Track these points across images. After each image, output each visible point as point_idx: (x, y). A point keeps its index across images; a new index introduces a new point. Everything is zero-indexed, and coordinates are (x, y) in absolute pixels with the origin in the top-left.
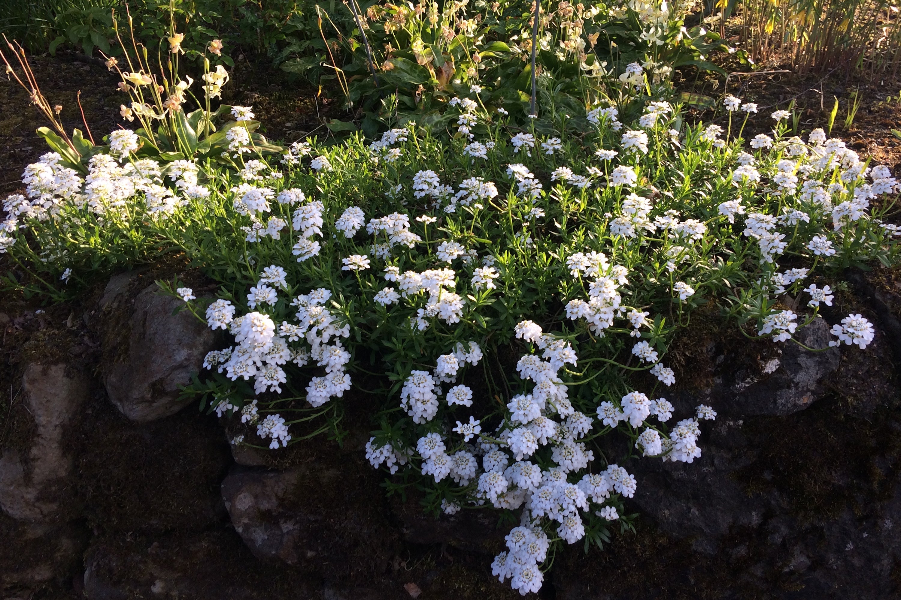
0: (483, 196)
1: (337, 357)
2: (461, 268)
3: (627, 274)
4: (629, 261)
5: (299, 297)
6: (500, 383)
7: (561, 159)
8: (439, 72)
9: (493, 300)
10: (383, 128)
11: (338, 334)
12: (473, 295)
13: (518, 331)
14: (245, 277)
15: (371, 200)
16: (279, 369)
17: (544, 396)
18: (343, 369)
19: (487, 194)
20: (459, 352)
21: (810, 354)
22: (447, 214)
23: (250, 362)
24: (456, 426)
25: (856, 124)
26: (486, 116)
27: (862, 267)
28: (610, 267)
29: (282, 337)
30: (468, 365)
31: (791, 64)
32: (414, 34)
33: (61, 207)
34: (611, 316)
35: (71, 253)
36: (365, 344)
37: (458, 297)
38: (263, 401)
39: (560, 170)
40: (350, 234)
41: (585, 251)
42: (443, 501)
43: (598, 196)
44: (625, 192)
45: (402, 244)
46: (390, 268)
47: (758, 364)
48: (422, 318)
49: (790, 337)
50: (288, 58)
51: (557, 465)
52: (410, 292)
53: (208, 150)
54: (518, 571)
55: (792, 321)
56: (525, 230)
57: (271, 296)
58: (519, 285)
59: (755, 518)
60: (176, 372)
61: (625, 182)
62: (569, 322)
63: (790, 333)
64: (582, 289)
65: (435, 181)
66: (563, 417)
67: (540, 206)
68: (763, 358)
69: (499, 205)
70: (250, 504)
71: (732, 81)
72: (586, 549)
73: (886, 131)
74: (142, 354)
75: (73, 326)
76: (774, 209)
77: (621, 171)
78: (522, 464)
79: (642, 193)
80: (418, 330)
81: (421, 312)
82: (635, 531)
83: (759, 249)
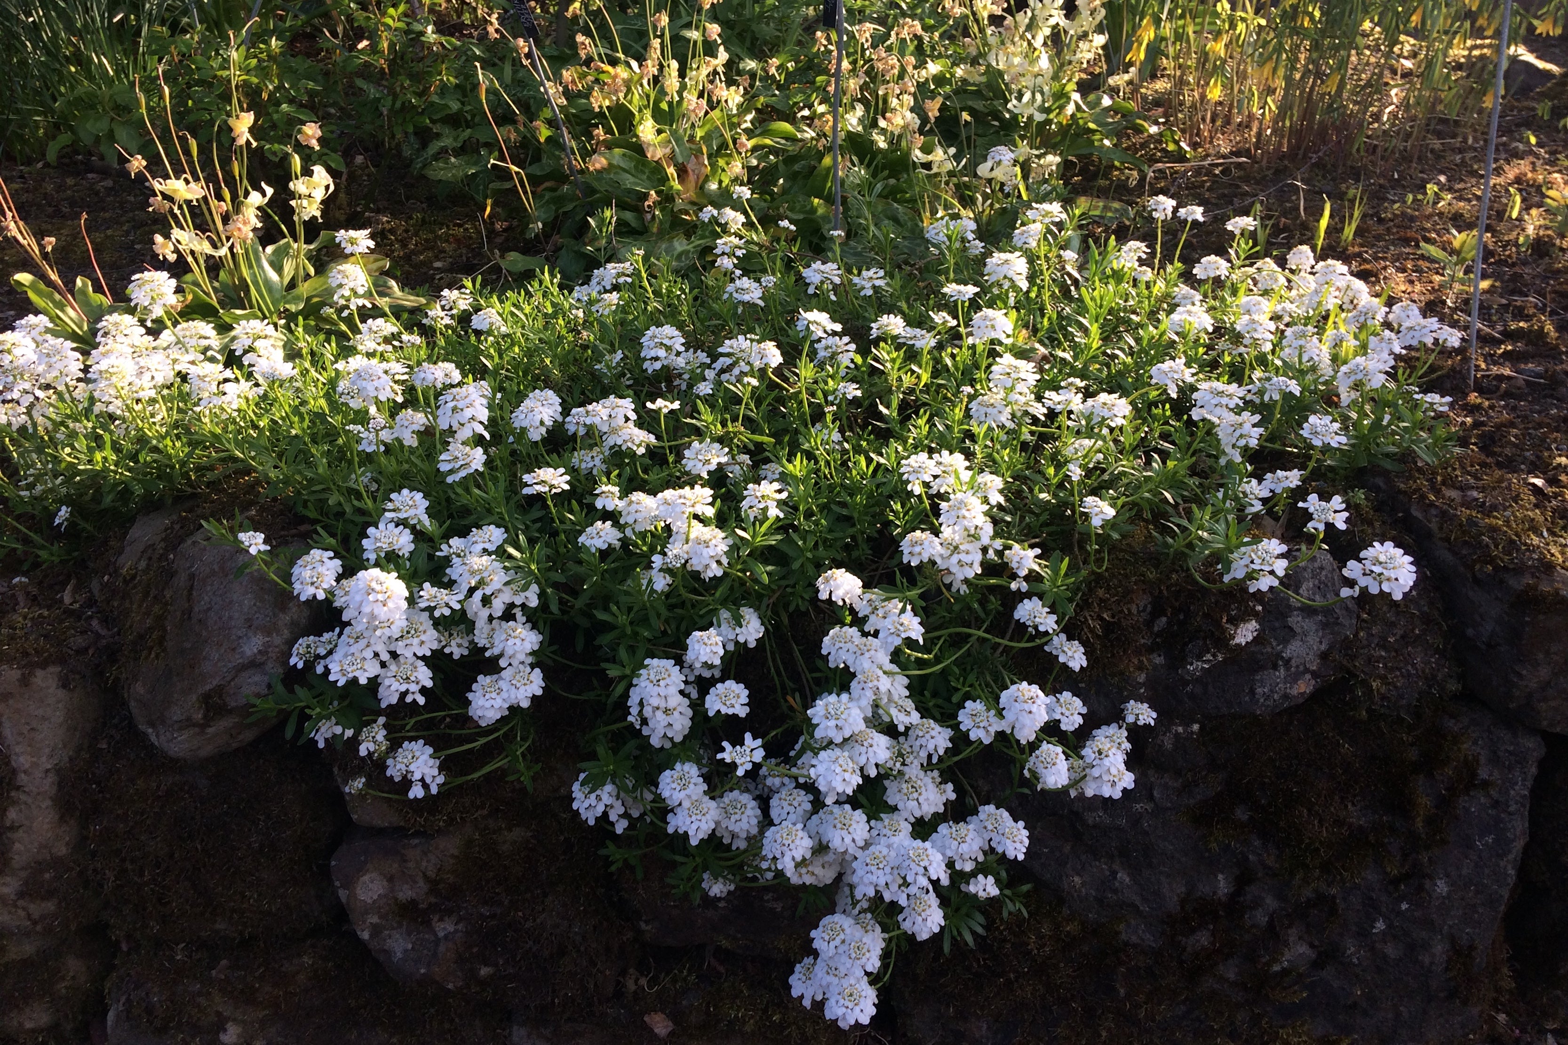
0: (757, 364)
1: (518, 641)
2: (725, 486)
3: (1001, 486)
4: (1004, 466)
5: (451, 541)
6: (795, 676)
7: (885, 304)
8: (682, 172)
9: (779, 537)
10: (594, 263)
11: (518, 602)
12: (744, 530)
13: (822, 587)
14: (361, 512)
15: (573, 378)
16: (420, 663)
17: (869, 695)
18: (530, 660)
19: (764, 361)
20: (724, 626)
21: (1308, 611)
22: (698, 397)
23: (369, 654)
24: (723, 750)
25: (1359, 240)
26: (759, 236)
27: (1388, 465)
28: (973, 477)
29: (423, 610)
30: (741, 647)
31: (1249, 150)
32: (640, 111)
33: (51, 405)
34: (979, 557)
35: (68, 480)
36: (566, 618)
37: (721, 534)
38: (395, 719)
39: (885, 319)
40: (536, 435)
41: (931, 451)
42: (706, 876)
43: (948, 362)
44: (993, 354)
45: (624, 448)
46: (604, 488)
47: (1224, 631)
48: (661, 570)
49: (1276, 583)
50: (436, 157)
51: (894, 809)
52: (639, 528)
53: (301, 306)
54: (834, 990)
55: (1279, 556)
56: (829, 418)
57: (404, 542)
58: (821, 511)
59: (1222, 884)
60: (245, 674)
61: (993, 335)
62: (908, 571)
63: (1276, 577)
64: (927, 516)
65: (678, 342)
66: (901, 729)
67: (852, 380)
68: (1231, 620)
69: (786, 380)
70: (381, 891)
71: (1156, 178)
72: (947, 947)
73: (1407, 250)
74: (188, 645)
75: (75, 602)
76: (1237, 375)
77: (985, 318)
78: (836, 809)
79: (1022, 354)
80: (653, 591)
81: (657, 559)
82: (1026, 914)
83: (1218, 441)
